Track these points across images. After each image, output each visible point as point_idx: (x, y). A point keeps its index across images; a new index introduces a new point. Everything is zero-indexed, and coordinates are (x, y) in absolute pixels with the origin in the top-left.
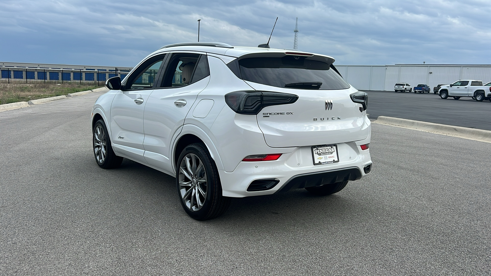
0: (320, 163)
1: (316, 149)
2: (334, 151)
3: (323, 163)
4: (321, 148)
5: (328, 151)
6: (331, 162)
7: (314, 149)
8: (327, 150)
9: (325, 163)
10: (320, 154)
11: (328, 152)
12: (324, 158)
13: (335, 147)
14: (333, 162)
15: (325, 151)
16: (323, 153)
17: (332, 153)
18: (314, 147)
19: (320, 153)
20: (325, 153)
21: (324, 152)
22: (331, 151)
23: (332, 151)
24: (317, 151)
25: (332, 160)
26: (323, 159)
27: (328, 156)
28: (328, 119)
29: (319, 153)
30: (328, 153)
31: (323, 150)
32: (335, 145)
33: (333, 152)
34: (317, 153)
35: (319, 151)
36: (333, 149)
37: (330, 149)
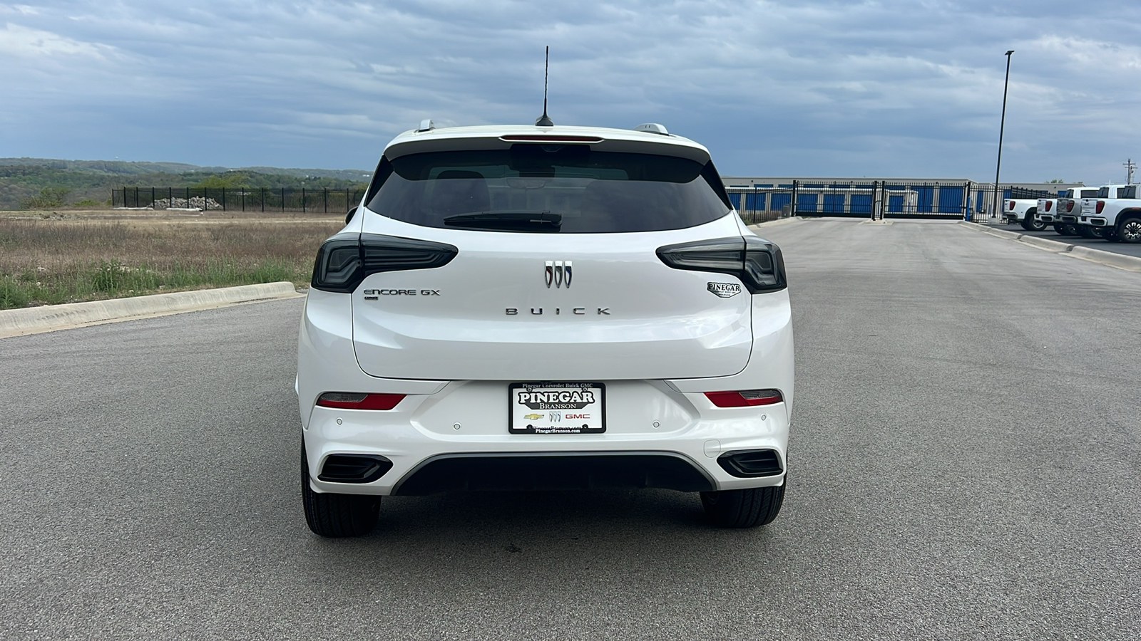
0: (530, 430)
1: (525, 390)
2: (591, 400)
3: (542, 431)
4: (542, 390)
5: (568, 399)
6: (571, 430)
7: (516, 391)
8: (564, 396)
9: (546, 432)
10: (535, 406)
11: (569, 402)
12: (547, 417)
13: (597, 392)
14: (579, 431)
15: (558, 397)
16: (548, 403)
17: (580, 406)
18: (518, 384)
19: (539, 401)
20: (554, 404)
21: (551, 401)
22: (579, 400)
23: (585, 400)
24: (527, 398)
25: (579, 423)
26: (543, 419)
27: (564, 412)
28: (558, 313)
29: (533, 401)
30: (565, 403)
31: (551, 395)
32: (600, 385)
33: (589, 402)
34: (528, 403)
35: (536, 396)
36: (590, 395)
37: (575, 394)
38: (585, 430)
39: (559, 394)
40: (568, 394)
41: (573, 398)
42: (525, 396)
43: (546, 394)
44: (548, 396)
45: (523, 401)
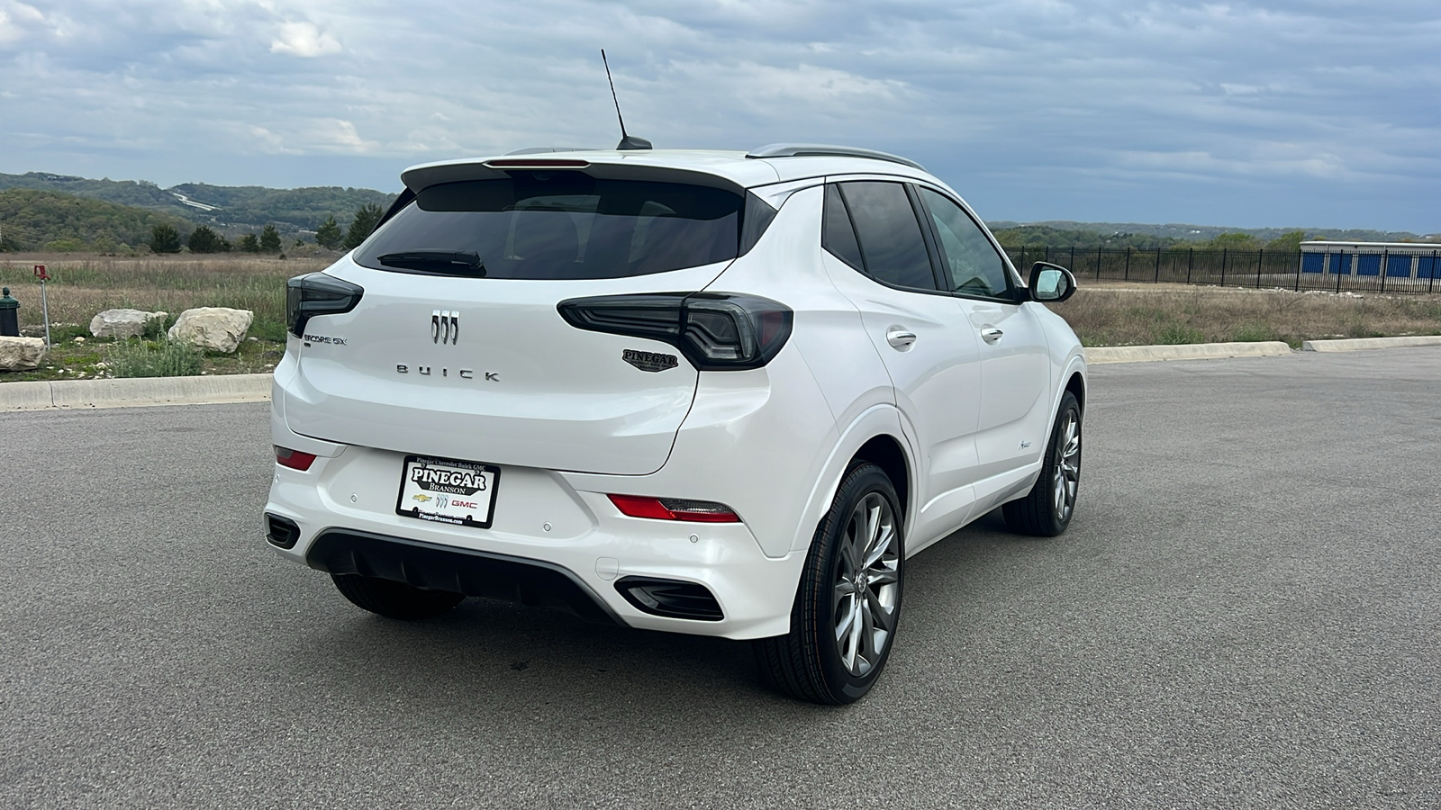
0: (415, 514)
1: (419, 465)
2: (482, 487)
3: (425, 517)
4: (436, 468)
5: (459, 481)
6: (453, 519)
7: (411, 465)
8: (456, 478)
9: (430, 518)
10: (425, 486)
11: (459, 486)
12: (434, 501)
13: (490, 477)
14: (461, 522)
15: (449, 478)
16: (438, 484)
17: (470, 491)
18: (410, 458)
19: (430, 480)
20: (444, 485)
21: (442, 482)
22: (469, 485)
23: (476, 486)
24: (420, 475)
25: (463, 513)
26: (431, 502)
27: (452, 497)
28: (445, 375)
29: (425, 479)
30: (455, 487)
31: (443, 474)
32: (495, 469)
33: (479, 489)
34: (419, 481)
35: (429, 474)
36: (482, 479)
37: (467, 477)
38: (469, 522)
39: (451, 474)
40: (459, 476)
41: (464, 482)
42: (419, 473)
43: (438, 473)
44: (440, 475)
45: (415, 478)
